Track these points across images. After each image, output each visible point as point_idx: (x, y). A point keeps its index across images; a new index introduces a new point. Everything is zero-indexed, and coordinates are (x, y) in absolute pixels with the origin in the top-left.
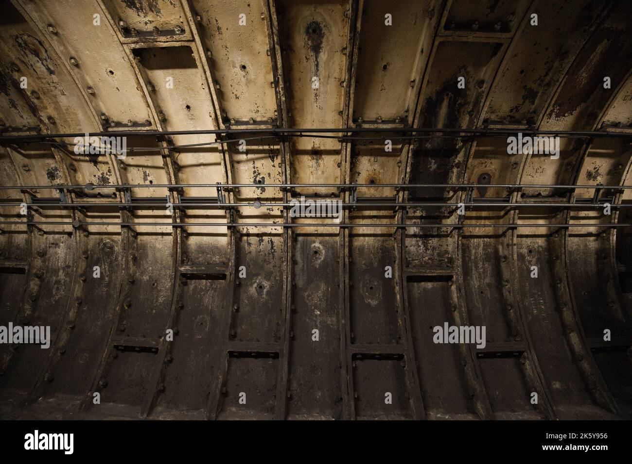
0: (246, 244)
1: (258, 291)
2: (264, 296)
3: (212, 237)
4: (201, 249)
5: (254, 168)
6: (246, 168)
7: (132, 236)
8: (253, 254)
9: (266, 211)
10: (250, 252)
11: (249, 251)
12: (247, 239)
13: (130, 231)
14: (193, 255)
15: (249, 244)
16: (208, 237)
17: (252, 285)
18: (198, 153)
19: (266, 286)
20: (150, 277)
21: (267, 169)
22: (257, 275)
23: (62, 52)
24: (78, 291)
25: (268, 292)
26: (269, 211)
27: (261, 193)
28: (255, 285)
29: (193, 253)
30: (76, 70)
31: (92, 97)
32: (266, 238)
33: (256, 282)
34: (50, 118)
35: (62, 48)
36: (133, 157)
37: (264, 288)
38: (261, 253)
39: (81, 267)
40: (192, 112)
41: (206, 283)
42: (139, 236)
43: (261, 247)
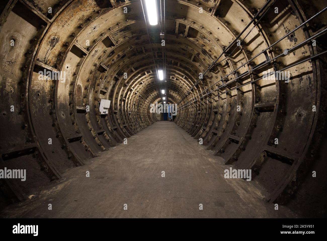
0: (291, 85)
1: (297, 118)
2: (301, 122)
3: (271, 86)
4: (267, 94)
5: (285, 29)
6: (281, 32)
7: (241, 93)
8: (296, 91)
9: (302, 55)
10: (294, 91)
11: (293, 89)
12: (292, 81)
13: (240, 91)
14: (263, 98)
15: (293, 85)
16: (269, 87)
17: (293, 114)
18: (255, 40)
19: (304, 114)
20: (247, 112)
21: (293, 23)
22: (298, 106)
23: (205, 32)
24: (227, 118)
25: (304, 119)
26: (303, 54)
27: (295, 44)
28: (296, 114)
29: (263, 97)
30: (211, 35)
31: (218, 41)
32: (304, 77)
33: (296, 111)
34: (215, 56)
35: (205, 31)
36: (237, 58)
37: (302, 116)
38: (301, 90)
39: (228, 109)
40: (244, 21)
41: (268, 114)
42: (244, 94)
43: (302, 84)
